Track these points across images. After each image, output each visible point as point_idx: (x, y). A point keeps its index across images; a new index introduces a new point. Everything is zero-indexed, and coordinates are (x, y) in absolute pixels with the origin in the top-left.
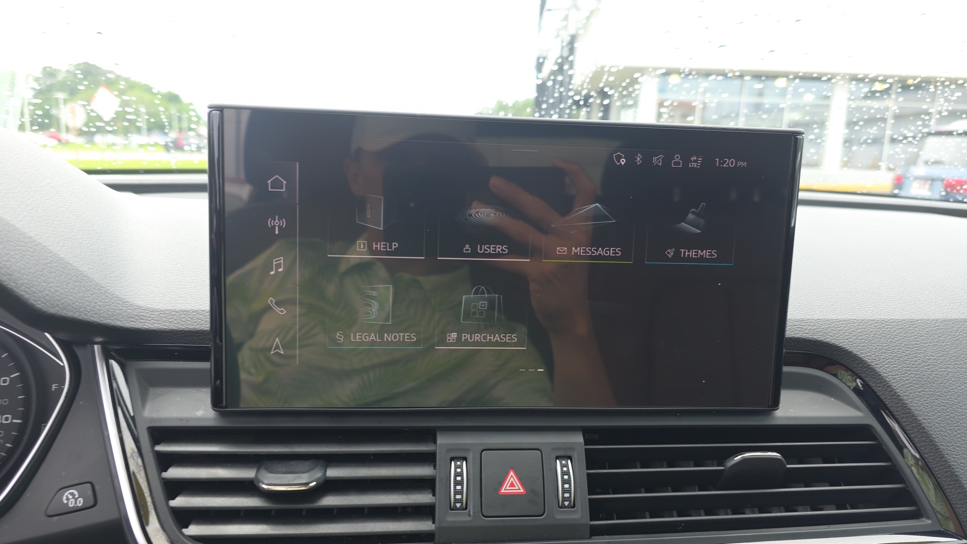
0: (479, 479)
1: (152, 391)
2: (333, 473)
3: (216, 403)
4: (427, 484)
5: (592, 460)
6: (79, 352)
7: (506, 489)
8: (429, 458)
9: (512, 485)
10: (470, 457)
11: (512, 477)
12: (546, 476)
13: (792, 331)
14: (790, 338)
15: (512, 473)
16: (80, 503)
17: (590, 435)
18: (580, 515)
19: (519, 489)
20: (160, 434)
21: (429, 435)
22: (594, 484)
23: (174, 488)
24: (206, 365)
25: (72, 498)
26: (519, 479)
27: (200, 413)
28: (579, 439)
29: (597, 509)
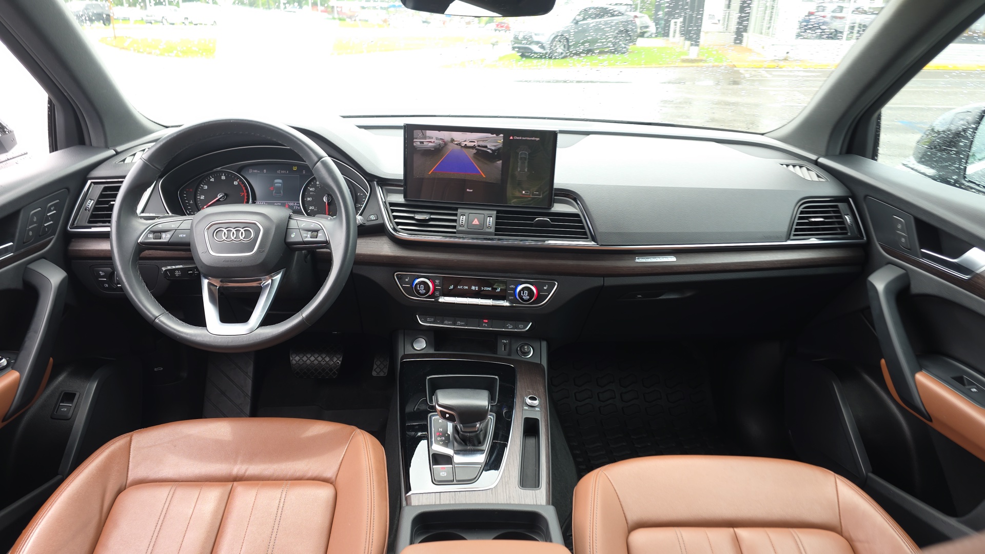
0: (467, 220)
1: (389, 194)
2: (432, 217)
3: (404, 197)
4: (455, 221)
5: (497, 218)
6: (371, 183)
7: (474, 223)
8: (456, 215)
9: (476, 222)
10: (466, 215)
11: (476, 220)
12: (485, 220)
13: (555, 186)
14: (556, 189)
15: (476, 219)
16: (374, 218)
17: (498, 212)
18: (492, 230)
19: (477, 223)
20: (392, 204)
21: (456, 209)
22: (497, 223)
23: (395, 217)
24: (402, 188)
25: (373, 217)
26: (478, 221)
27: (400, 200)
28: (495, 212)
29: (497, 230)
